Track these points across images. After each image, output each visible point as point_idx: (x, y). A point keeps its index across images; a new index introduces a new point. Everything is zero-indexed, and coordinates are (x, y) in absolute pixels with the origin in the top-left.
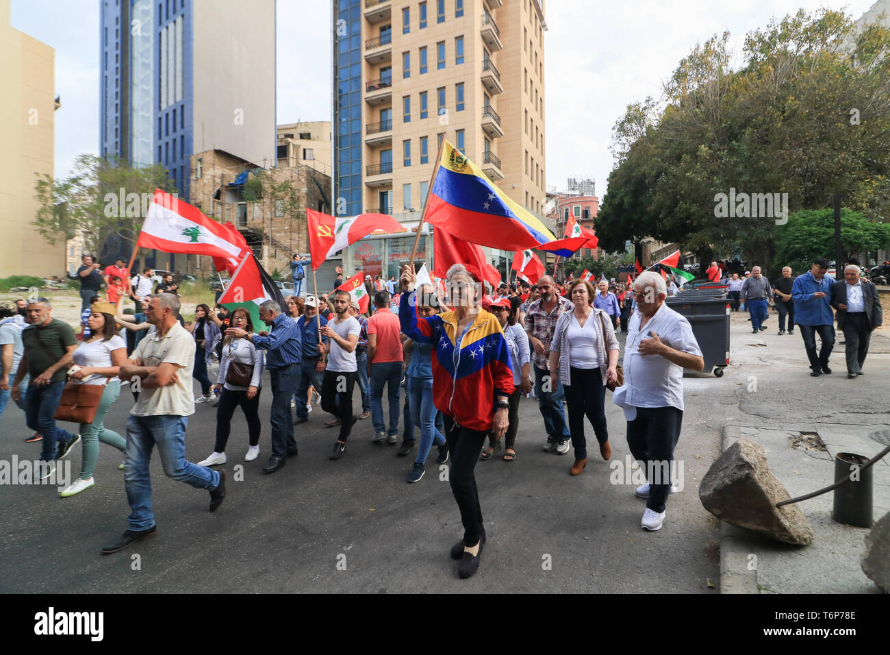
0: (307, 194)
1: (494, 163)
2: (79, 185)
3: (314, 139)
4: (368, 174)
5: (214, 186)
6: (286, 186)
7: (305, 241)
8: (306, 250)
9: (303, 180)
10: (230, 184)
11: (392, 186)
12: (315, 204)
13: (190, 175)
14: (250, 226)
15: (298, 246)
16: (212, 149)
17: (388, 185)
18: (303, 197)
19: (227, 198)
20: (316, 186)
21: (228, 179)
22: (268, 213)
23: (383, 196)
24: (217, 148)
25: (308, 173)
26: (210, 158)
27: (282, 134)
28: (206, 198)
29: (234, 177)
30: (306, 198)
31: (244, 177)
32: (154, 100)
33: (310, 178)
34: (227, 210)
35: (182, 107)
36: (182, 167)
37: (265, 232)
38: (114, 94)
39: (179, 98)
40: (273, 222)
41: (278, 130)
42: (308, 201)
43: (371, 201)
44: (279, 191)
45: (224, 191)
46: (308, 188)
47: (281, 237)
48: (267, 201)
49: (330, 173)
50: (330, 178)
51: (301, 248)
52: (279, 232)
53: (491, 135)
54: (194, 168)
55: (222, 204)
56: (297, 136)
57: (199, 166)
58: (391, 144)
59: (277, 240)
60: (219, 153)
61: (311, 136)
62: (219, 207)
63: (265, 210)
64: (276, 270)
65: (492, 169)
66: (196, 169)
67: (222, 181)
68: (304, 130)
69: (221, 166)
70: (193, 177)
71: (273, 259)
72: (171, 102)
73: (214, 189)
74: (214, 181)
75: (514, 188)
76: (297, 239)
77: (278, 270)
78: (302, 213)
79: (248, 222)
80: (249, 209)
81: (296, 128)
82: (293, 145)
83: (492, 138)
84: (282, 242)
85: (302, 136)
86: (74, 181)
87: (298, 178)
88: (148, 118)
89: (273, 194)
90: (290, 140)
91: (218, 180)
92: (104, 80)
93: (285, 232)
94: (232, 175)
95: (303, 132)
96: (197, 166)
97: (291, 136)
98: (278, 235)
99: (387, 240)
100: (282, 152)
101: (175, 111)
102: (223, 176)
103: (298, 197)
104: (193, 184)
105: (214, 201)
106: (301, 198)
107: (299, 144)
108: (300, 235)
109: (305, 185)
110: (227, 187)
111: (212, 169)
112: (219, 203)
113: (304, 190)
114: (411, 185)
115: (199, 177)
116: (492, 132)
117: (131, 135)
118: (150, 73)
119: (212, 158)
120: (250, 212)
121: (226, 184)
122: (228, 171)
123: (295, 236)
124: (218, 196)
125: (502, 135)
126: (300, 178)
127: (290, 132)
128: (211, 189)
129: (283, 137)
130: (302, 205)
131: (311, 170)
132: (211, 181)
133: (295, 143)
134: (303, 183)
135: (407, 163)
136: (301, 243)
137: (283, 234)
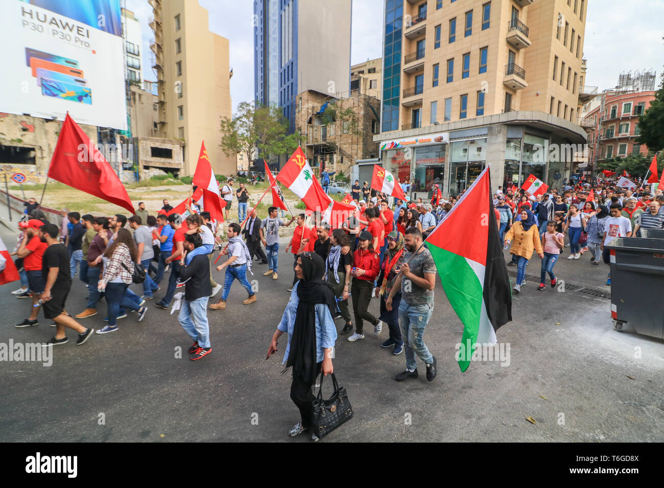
0: (364, 116)
1: (518, 74)
2: (241, 121)
3: (378, 72)
4: (404, 97)
5: (308, 115)
6: (349, 111)
7: (362, 150)
8: (362, 157)
9: (361, 105)
10: (317, 113)
11: (422, 104)
12: (369, 122)
13: (295, 109)
14: (327, 141)
15: (357, 154)
16: (307, 90)
17: (419, 104)
18: (361, 118)
19: (316, 123)
20: (370, 108)
21: (316, 109)
22: (339, 131)
23: (416, 113)
24: (310, 89)
25: (365, 99)
26: (305, 96)
27: (356, 72)
28: (303, 123)
29: (320, 108)
30: (363, 119)
31: (325, 106)
32: (279, 61)
33: (366, 103)
34: (315, 130)
35: (292, 63)
36: (292, 104)
37: (337, 144)
38: (260, 61)
39: (290, 58)
40: (342, 138)
41: (352, 69)
42: (364, 120)
43: (406, 117)
44: (345, 115)
45: (314, 118)
46: (364, 111)
47: (346, 148)
48: (338, 122)
49: (380, 97)
50: (380, 101)
51: (359, 155)
52: (345, 144)
53: (518, 47)
54: (298, 104)
55: (312, 127)
56: (366, 71)
57: (300, 102)
58: (423, 70)
59: (344, 150)
60: (311, 92)
61: (376, 70)
62: (311, 129)
63: (337, 129)
64: (341, 171)
65: (514, 80)
66: (299, 105)
67: (313, 111)
68: (371, 66)
69: (313, 101)
70: (297, 110)
71: (340, 164)
72: (287, 62)
73: (308, 117)
74: (308, 112)
75: (538, 95)
76: (356, 149)
77: (343, 172)
78: (360, 130)
79: (327, 138)
80: (328, 129)
81: (366, 65)
82: (363, 78)
83: (518, 50)
84: (347, 152)
85: (370, 71)
86: (238, 119)
87: (358, 104)
88: (276, 74)
89: (341, 117)
90: (361, 75)
91: (310, 111)
92: (256, 52)
93: (349, 144)
94: (318, 106)
95: (370, 68)
96: (299, 102)
97: (362, 72)
98: (345, 146)
99: (416, 149)
100: (355, 85)
101: (288, 67)
102: (313, 107)
103: (358, 118)
104: (297, 114)
105: (308, 126)
106: (360, 119)
107: (367, 77)
108: (358, 146)
109: (363, 110)
110: (315, 115)
111: (306, 104)
112: (311, 127)
113: (362, 112)
114: (438, 103)
115: (300, 109)
116: (517, 44)
117: (268, 86)
118: (277, 44)
119: (307, 96)
120: (328, 131)
121: (315, 113)
122: (316, 104)
123: (355, 146)
124: (310, 122)
125: (528, 44)
126: (360, 104)
127: (361, 69)
128: (306, 117)
129: (357, 73)
130: (360, 124)
131: (367, 97)
132: (306, 112)
133: (364, 77)
134: (362, 108)
135: (435, 84)
136: (359, 151)
137: (347, 146)
